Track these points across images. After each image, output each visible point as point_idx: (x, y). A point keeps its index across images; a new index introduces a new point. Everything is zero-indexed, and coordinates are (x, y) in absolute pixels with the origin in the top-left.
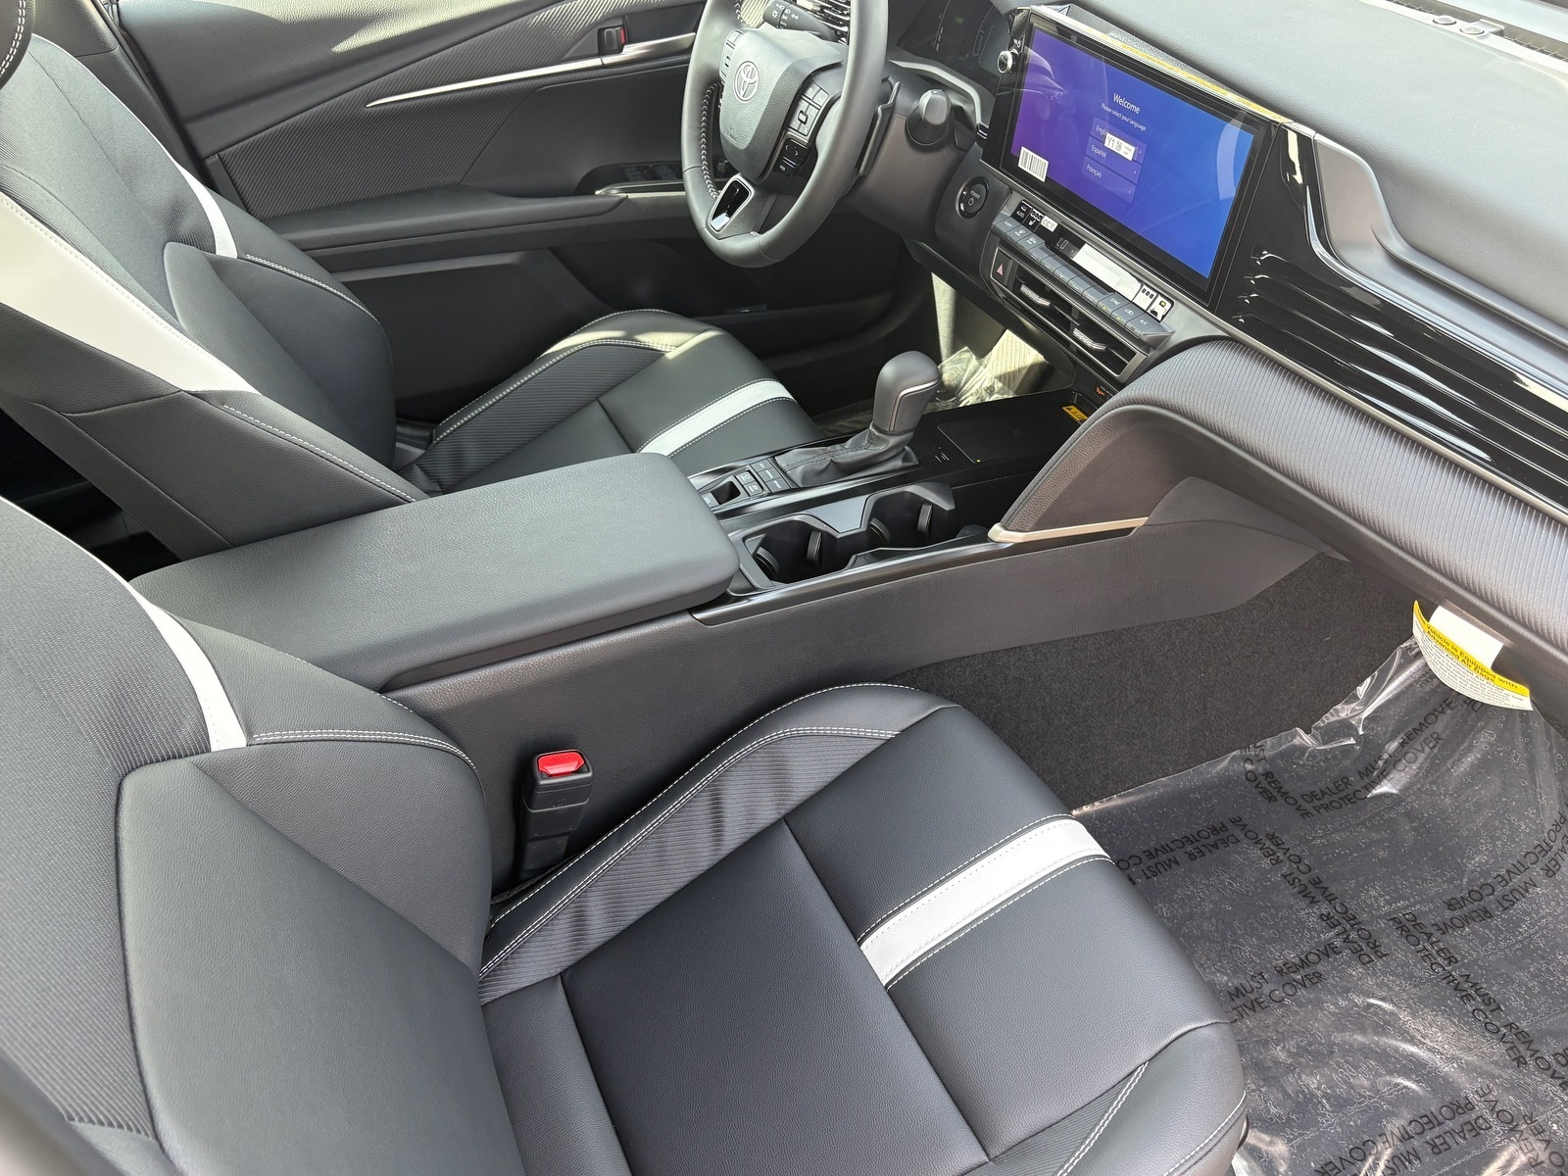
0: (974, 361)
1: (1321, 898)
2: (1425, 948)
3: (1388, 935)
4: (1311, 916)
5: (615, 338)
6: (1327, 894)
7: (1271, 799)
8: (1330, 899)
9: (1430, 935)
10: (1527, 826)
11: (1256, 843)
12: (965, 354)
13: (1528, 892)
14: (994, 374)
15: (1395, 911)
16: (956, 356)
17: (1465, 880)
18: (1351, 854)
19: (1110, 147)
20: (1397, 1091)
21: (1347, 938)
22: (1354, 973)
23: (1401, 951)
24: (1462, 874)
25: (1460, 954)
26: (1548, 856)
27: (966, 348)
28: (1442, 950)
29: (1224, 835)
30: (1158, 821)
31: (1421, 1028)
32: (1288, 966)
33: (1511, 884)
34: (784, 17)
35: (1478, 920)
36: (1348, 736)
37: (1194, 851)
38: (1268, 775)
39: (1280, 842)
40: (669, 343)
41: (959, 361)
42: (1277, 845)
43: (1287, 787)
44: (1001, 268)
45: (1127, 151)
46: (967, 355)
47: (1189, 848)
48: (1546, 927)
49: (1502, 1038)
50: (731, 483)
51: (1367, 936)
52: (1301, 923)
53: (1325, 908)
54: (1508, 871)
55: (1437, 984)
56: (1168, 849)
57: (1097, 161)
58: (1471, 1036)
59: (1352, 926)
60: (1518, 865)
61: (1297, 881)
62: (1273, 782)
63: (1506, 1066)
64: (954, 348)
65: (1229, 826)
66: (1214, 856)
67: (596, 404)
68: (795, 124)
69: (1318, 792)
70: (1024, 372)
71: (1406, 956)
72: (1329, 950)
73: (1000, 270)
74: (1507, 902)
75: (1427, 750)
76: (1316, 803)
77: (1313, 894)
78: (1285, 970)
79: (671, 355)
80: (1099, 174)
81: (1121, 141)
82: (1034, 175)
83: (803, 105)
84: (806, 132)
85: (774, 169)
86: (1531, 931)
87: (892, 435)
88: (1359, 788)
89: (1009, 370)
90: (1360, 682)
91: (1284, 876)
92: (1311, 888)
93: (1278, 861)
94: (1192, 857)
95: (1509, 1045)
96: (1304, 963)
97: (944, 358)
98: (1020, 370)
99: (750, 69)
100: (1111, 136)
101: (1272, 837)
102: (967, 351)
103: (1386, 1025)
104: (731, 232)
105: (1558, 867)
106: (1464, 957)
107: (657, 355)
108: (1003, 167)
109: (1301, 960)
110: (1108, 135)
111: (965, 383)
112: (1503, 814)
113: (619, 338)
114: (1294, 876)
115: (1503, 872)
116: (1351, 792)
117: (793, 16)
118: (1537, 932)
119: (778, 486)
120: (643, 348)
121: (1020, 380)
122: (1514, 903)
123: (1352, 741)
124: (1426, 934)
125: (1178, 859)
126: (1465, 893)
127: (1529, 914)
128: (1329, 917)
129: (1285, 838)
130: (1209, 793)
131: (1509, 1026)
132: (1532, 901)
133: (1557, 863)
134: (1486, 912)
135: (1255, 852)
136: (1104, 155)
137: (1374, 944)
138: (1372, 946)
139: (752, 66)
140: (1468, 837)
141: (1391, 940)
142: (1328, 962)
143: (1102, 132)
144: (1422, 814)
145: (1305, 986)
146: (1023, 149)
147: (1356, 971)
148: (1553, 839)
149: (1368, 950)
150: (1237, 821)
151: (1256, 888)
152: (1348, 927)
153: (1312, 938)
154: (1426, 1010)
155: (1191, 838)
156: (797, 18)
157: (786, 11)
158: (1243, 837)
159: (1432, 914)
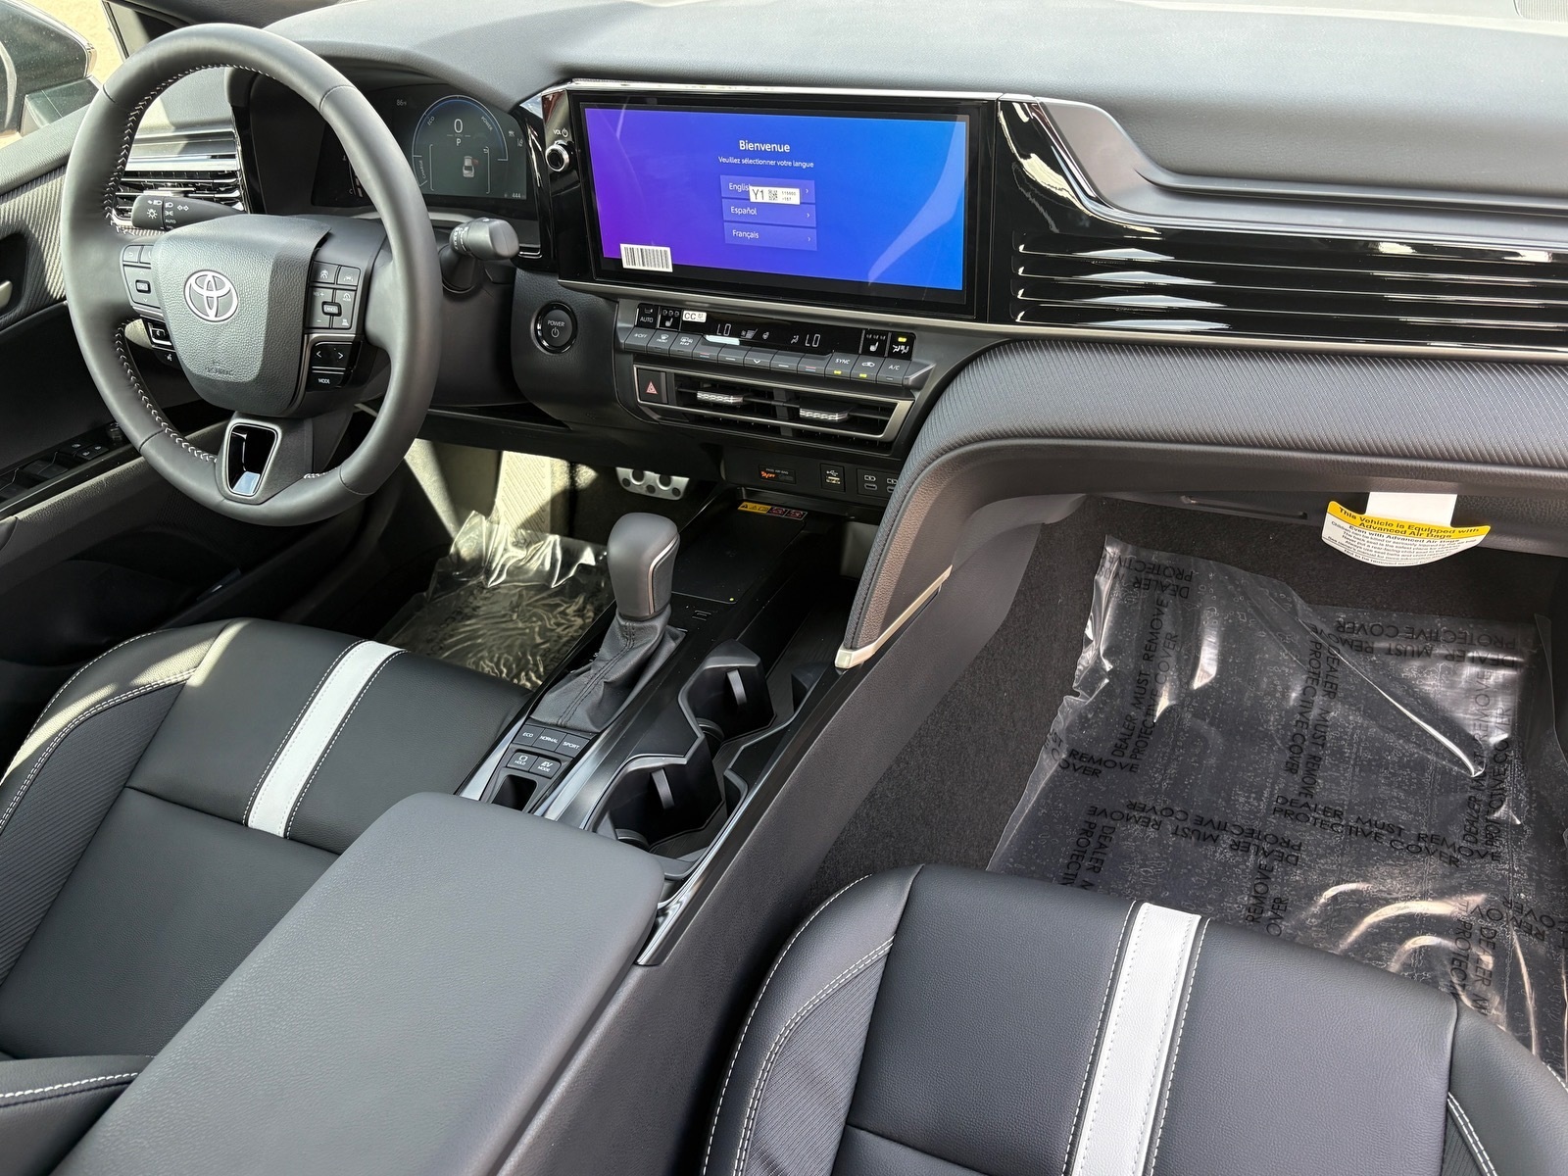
0: (485, 524)
1: (1217, 832)
2: (1316, 819)
3: (1285, 827)
4: (1222, 852)
5: (105, 699)
6: (1216, 825)
7: (1096, 773)
8: (1222, 827)
9: (1307, 805)
10: (1290, 668)
11: (1128, 820)
12: (475, 520)
13: (1327, 721)
14: (514, 526)
15: (1269, 804)
16: (466, 526)
17: (1278, 742)
18: (1196, 779)
19: (760, 200)
20: (1420, 954)
21: (1265, 852)
22: (1297, 878)
23: (1306, 835)
24: (1271, 738)
25: (1339, 805)
26: (1320, 682)
27: (474, 512)
28: (1324, 811)
29: (1097, 832)
30: (1037, 857)
31: (1381, 887)
32: (1252, 910)
33: (1310, 723)
34: (167, 213)
35: (1315, 768)
36: (1101, 679)
37: (1091, 863)
38: (1072, 753)
39: (1142, 806)
40: (184, 668)
41: (472, 529)
42: (1143, 810)
43: (1096, 756)
44: (651, 386)
45: (789, 196)
46: (477, 520)
47: (1087, 864)
48: (1361, 740)
49: (1429, 853)
50: (511, 777)
51: (1274, 840)
52: (1224, 864)
53: (1227, 839)
54: (1301, 714)
55: (1351, 843)
56: (1071, 877)
57: (745, 223)
58: (1411, 867)
59: (1258, 839)
60: (1305, 704)
61: (1186, 830)
62: (1082, 757)
63: (1452, 874)
64: (460, 521)
65: (1094, 819)
66: (1111, 855)
67: (130, 793)
68: (321, 320)
69: (1119, 743)
70: (548, 509)
71: (1311, 834)
72: (1264, 874)
73: (651, 389)
74: (1319, 739)
75: (1171, 652)
76: (1128, 752)
77: (1208, 833)
78: (1256, 916)
79: (196, 679)
80: (754, 235)
81: (773, 189)
82: (653, 269)
83: (323, 295)
84: (345, 324)
85: (307, 388)
86: (1355, 750)
87: (653, 618)
88: (1143, 718)
89: (530, 514)
90: (1085, 625)
91: (1175, 833)
92: (1202, 829)
93: (1159, 824)
94: (1095, 870)
95: (1437, 854)
96: (1260, 898)
97: (453, 534)
98: (542, 509)
99: (209, 278)
100: (756, 189)
101: (1133, 806)
102: (475, 515)
103: (1359, 905)
104: (275, 487)
105: (1334, 686)
106: (1342, 806)
107: (178, 689)
108: (598, 276)
109: (1255, 897)
110: (751, 188)
111: (487, 549)
112: (1265, 669)
113: (111, 696)
114: (1180, 827)
115: (1298, 717)
116: (1141, 726)
117: (180, 208)
118: (1358, 749)
119: (574, 746)
120: (150, 692)
121: (549, 518)
122: (1325, 737)
123: (1106, 681)
124: (1303, 805)
125: (1087, 880)
126: (1288, 754)
127: (1341, 738)
128: (1238, 844)
129: (1141, 799)
130: (1049, 801)
131: (1419, 838)
132: (1335, 726)
133: (1332, 684)
134: (1314, 757)
135: (1136, 829)
136: (754, 212)
137: (1285, 842)
138: (1285, 845)
139: (210, 274)
140: (1252, 705)
141: (1290, 830)
142: (1273, 884)
143: (740, 188)
144: (1205, 709)
145: (1281, 918)
146: (623, 246)
147: (1297, 876)
148: (1318, 666)
149: (1286, 851)
150: (1094, 811)
151: (1166, 859)
152: (1257, 842)
153: (1243, 870)
154: (1370, 870)
155: (1076, 853)
156: (186, 208)
157: (167, 205)
158: (1112, 822)
159: (1292, 785)
